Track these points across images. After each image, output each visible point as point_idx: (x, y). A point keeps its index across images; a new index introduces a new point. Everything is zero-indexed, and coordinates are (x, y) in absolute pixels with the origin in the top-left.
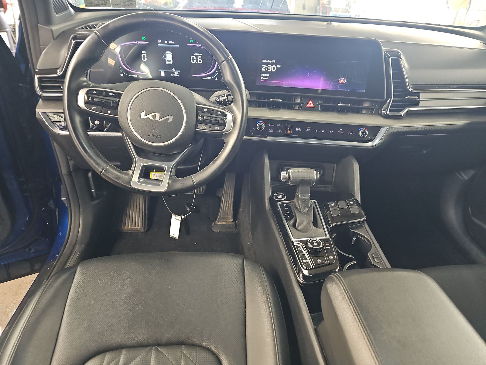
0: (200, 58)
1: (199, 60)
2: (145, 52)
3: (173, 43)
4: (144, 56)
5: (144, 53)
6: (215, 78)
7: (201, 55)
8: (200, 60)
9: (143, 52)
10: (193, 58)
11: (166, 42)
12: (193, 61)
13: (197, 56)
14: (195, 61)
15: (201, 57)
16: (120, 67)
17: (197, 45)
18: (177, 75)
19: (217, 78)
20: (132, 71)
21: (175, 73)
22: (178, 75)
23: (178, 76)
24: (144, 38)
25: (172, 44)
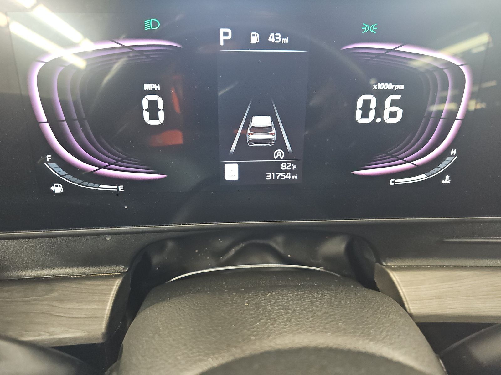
0: (393, 103)
1: (388, 108)
2: (157, 87)
3: (285, 41)
4: (153, 103)
5: (153, 92)
6: (442, 176)
7: (401, 87)
8: (394, 109)
9: (148, 87)
10: (367, 103)
11: (255, 39)
12: (365, 115)
13: (381, 96)
14: (372, 114)
15: (397, 97)
16: (48, 158)
17: (391, 47)
18: (289, 175)
19: (447, 177)
20: (103, 171)
21: (284, 166)
22: (293, 172)
23: (295, 177)
24: (155, 24)
25: (281, 46)
